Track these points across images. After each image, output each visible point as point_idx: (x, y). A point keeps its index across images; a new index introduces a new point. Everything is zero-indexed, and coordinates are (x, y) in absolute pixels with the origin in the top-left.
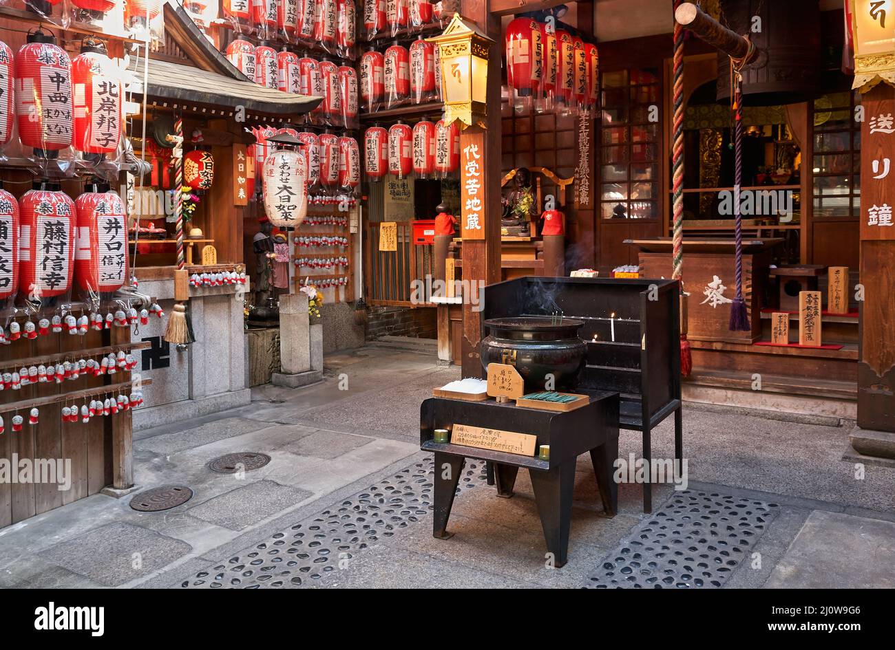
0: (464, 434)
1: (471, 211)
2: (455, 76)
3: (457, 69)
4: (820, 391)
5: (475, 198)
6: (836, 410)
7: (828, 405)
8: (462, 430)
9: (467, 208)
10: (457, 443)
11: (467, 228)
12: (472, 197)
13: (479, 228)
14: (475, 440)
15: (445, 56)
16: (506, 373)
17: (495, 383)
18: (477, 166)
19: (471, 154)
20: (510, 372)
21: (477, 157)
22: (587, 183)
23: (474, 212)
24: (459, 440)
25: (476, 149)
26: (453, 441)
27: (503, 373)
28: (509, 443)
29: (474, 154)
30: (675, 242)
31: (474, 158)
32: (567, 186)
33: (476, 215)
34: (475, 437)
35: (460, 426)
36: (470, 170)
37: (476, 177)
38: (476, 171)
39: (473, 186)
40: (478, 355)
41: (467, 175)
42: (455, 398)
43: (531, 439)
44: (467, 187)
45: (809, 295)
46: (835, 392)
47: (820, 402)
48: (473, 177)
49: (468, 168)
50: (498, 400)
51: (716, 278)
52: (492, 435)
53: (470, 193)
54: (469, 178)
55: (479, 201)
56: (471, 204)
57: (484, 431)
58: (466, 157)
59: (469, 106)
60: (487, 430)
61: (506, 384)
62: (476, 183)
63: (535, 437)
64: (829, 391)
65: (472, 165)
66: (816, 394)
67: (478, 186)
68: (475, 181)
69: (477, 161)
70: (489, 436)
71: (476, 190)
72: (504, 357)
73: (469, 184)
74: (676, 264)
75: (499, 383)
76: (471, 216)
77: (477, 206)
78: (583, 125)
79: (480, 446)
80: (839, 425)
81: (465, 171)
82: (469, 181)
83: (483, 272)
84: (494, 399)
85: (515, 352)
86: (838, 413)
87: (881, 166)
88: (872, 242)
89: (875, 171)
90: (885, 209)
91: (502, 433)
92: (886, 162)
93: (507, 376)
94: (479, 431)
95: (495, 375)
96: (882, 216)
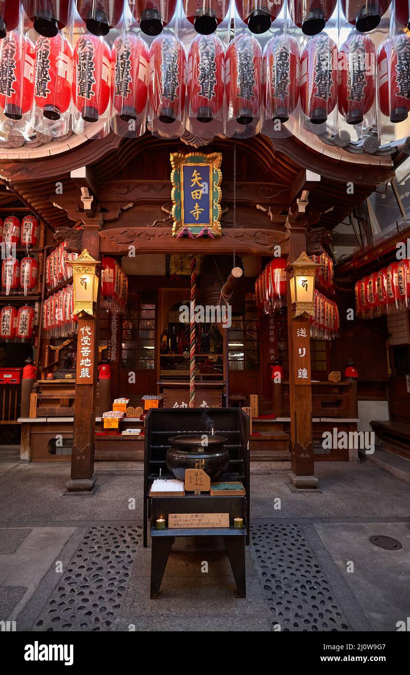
0: (178, 520)
1: (84, 366)
2: (83, 285)
3: (84, 281)
4: (261, 457)
5: (87, 359)
6: (267, 466)
7: (264, 464)
8: (175, 517)
9: (81, 364)
10: (174, 527)
11: (81, 377)
12: (85, 358)
13: (89, 377)
14: (186, 523)
15: (76, 272)
16: (199, 474)
17: (191, 482)
18: (89, 339)
19: (85, 332)
20: (201, 474)
21: (90, 334)
22: (115, 349)
23: (86, 367)
24: (175, 524)
25: (89, 329)
26: (170, 526)
27: (197, 475)
28: (211, 521)
29: (87, 331)
30: (191, 383)
31: (88, 335)
32: (102, 350)
33: (87, 369)
34: (186, 521)
35: (174, 515)
36: (84, 341)
37: (88, 346)
38: (88, 342)
39: (86, 351)
40: (84, 457)
41: (82, 344)
42: (168, 496)
43: (226, 516)
44: (82, 352)
45: (247, 409)
46: (267, 457)
47: (260, 462)
48: (86, 346)
49: (83, 340)
50: (196, 493)
51: (204, 402)
52: (199, 518)
53: (84, 355)
54: (83, 346)
55: (90, 361)
56: (84, 362)
57: (192, 516)
58: (82, 333)
59: (91, 303)
60: (194, 515)
61: (199, 482)
62: (88, 350)
63: (228, 515)
64: (265, 457)
65: (86, 339)
66: (258, 459)
67: (90, 351)
68: (87, 348)
69: (89, 336)
70: (196, 518)
71: (88, 354)
72: (197, 464)
73: (83, 350)
74: (192, 396)
75: (194, 481)
76: (83, 369)
77: (88, 363)
78: (114, 317)
79: (191, 526)
80: (270, 474)
81: (81, 342)
82: (84, 348)
83: (90, 404)
84: (192, 493)
85: (204, 460)
86: (268, 467)
87: (302, 351)
88: (299, 386)
89: (300, 353)
90: (305, 370)
91: (205, 515)
92: (304, 349)
93: (199, 477)
94: (188, 516)
95: (191, 477)
96: (303, 374)
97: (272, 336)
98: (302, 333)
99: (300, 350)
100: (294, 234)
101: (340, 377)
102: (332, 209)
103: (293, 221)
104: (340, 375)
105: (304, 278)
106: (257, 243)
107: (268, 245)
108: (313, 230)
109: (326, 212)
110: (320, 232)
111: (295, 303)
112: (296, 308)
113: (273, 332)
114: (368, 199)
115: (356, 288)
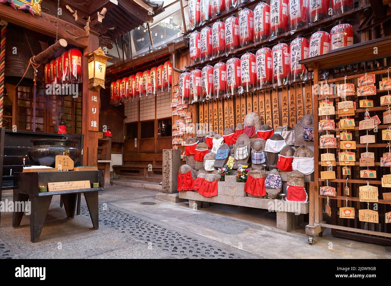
0: (56, 186)
8: (54, 185)
10: (53, 191)
14: (62, 187)
16: (66, 159)
17: (60, 164)
20: (68, 159)
24: (54, 189)
26: (50, 190)
27: (64, 159)
28: (79, 186)
34: (62, 186)
35: (52, 183)
43: (88, 182)
52: (70, 184)
60: (67, 182)
61: (66, 164)
70: (68, 184)
72: (64, 153)
75: (63, 163)
79: (65, 189)
85: (69, 150)
87: (94, 110)
88: (91, 131)
89: (93, 111)
90: (95, 122)
91: (75, 182)
92: (95, 109)
93: (66, 160)
94: (63, 183)
95: (60, 161)
96: (94, 124)
97: (54, 108)
98: (95, 99)
99: (93, 109)
100: (92, 35)
101: (102, 136)
102: (113, 28)
103: (92, 26)
104: (102, 135)
105: (100, 64)
106: (67, 31)
107: (74, 36)
108: (103, 37)
109: (110, 29)
110: (107, 40)
111: (93, 79)
112: (94, 81)
113: (55, 105)
114: (131, 32)
115: (112, 86)
